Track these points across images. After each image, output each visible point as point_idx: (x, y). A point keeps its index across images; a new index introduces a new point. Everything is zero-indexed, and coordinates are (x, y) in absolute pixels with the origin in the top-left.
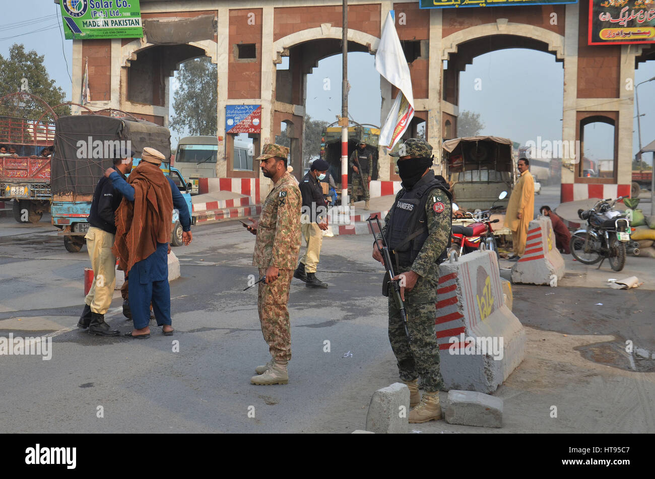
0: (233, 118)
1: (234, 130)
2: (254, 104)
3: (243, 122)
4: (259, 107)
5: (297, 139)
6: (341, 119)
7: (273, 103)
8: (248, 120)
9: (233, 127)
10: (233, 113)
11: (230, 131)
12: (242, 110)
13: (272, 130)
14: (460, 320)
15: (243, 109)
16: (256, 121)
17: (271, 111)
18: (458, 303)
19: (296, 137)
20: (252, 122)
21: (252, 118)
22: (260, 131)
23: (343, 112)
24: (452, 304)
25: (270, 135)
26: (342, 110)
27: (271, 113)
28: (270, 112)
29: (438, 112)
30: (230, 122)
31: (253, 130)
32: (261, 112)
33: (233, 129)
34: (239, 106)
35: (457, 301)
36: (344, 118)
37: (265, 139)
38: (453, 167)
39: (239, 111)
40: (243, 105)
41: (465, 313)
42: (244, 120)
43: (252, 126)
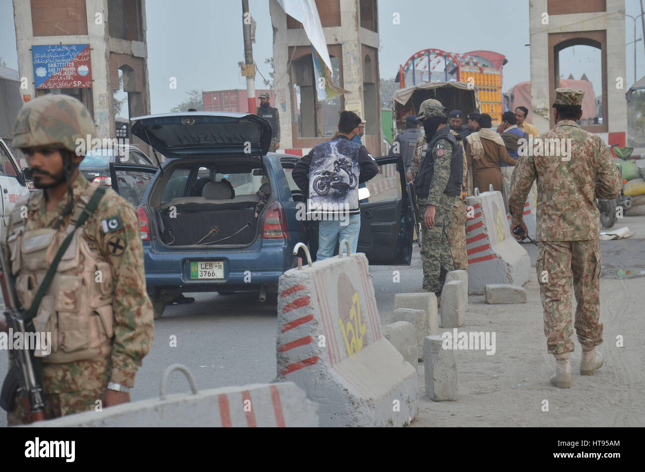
0: (45, 66)
1: (49, 84)
2: (79, 43)
3: (63, 72)
4: (87, 48)
5: (139, 93)
6: (245, 66)
7: (106, 40)
8: (71, 69)
9: (46, 79)
10: (45, 59)
11: (42, 86)
12: (59, 53)
13: (109, 82)
14: (486, 239)
15: (61, 51)
16: (83, 70)
17: (105, 53)
18: (483, 226)
19: (137, 91)
20: (76, 71)
21: (77, 65)
22: (91, 85)
23: (246, 57)
24: (479, 227)
25: (107, 90)
26: (245, 53)
27: (106, 57)
28: (104, 56)
29: (356, 45)
30: (42, 72)
31: (79, 83)
32: (89, 55)
33: (46, 82)
34: (53, 47)
35: (482, 224)
36: (248, 65)
37: (101, 96)
38: (403, 123)
39: (53, 54)
40: (60, 46)
41: (489, 233)
42: (64, 69)
43: (78, 77)
